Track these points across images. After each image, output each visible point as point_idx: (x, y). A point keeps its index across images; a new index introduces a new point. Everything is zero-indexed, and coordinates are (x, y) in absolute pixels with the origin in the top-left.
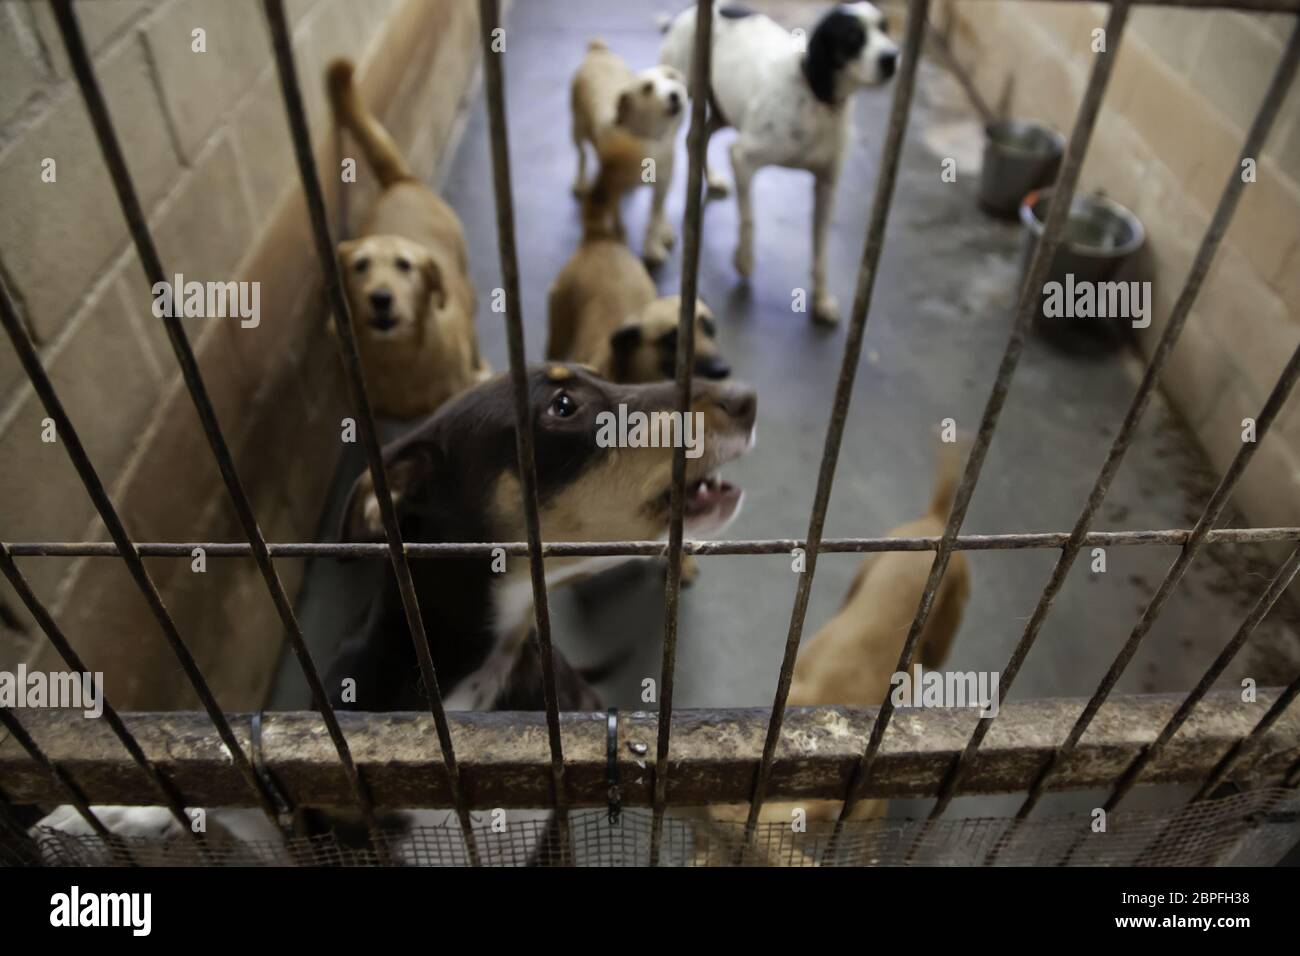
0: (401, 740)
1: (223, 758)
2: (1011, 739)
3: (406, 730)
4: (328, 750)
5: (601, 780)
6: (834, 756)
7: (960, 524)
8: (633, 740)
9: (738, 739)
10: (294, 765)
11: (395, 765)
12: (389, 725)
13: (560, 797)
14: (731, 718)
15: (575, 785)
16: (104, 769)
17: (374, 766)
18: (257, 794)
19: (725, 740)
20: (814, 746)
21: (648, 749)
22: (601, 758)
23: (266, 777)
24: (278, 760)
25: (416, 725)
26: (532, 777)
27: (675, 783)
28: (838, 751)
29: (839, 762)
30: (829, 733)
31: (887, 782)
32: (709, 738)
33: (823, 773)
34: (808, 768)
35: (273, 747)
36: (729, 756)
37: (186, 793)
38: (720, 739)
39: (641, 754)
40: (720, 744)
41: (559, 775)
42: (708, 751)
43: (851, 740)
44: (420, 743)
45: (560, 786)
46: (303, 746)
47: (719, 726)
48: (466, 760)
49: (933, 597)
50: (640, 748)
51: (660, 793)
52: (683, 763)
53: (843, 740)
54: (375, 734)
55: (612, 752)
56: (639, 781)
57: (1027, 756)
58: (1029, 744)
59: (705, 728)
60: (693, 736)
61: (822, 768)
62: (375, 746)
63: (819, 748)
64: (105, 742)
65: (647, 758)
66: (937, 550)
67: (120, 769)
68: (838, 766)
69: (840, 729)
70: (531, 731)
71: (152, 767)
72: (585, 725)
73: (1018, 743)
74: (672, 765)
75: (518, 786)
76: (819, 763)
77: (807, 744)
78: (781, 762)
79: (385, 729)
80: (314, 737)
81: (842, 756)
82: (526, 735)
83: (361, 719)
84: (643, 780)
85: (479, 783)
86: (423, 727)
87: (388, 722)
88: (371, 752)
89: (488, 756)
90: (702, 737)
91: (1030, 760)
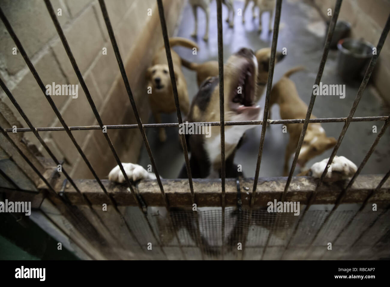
0: (177, 187)
1: (128, 192)
2: (359, 186)
3: (179, 184)
4: (157, 190)
5: (235, 198)
6: (305, 191)
7: (354, 112)
8: (245, 186)
9: (276, 186)
10: (148, 194)
11: (176, 194)
12: (174, 182)
13: (223, 203)
14: (273, 180)
15: (228, 200)
16: (95, 195)
17: (170, 194)
18: (137, 202)
19: (272, 186)
20: (299, 188)
21: (250, 189)
22: (236, 191)
23: (140, 197)
24: (143, 192)
25: (181, 182)
26: (215, 197)
27: (257, 199)
28: (306, 189)
29: (307, 193)
30: (303, 184)
31: (320, 199)
32: (267, 186)
33: (301, 196)
34: (297, 195)
35: (142, 189)
36: (273, 191)
37: (118, 202)
38: (271, 186)
39: (247, 190)
40: (271, 187)
41: (223, 196)
42: (267, 189)
43: (310, 186)
44: (183, 187)
45: (223, 199)
46: (150, 189)
47: (270, 182)
48: (197, 192)
49: (343, 137)
50: (247, 188)
51: (253, 202)
52: (260, 193)
53: (307, 186)
54: (170, 185)
55: (239, 190)
56: (247, 198)
57: (364, 191)
58: (365, 188)
59: (266, 183)
60: (263, 185)
61: (301, 195)
62: (170, 188)
63: (301, 188)
64: (95, 188)
65: (249, 191)
66: (345, 122)
67: (100, 195)
68: (306, 194)
69: (306, 183)
70: (215, 184)
71: (108, 194)
72: (230, 182)
73: (361, 188)
74: (257, 193)
75: (211, 200)
76: (300, 193)
77: (297, 187)
78: (289, 193)
79: (173, 184)
80: (153, 186)
81: (307, 191)
82: (213, 185)
83: (166, 181)
84: (248, 198)
85: (200, 199)
86: (183, 183)
87: (174, 181)
88: (169, 190)
89: (203, 191)
90: (265, 185)
91: (365, 193)
